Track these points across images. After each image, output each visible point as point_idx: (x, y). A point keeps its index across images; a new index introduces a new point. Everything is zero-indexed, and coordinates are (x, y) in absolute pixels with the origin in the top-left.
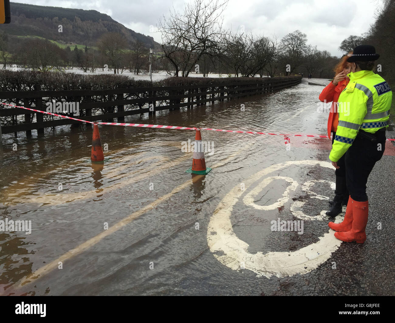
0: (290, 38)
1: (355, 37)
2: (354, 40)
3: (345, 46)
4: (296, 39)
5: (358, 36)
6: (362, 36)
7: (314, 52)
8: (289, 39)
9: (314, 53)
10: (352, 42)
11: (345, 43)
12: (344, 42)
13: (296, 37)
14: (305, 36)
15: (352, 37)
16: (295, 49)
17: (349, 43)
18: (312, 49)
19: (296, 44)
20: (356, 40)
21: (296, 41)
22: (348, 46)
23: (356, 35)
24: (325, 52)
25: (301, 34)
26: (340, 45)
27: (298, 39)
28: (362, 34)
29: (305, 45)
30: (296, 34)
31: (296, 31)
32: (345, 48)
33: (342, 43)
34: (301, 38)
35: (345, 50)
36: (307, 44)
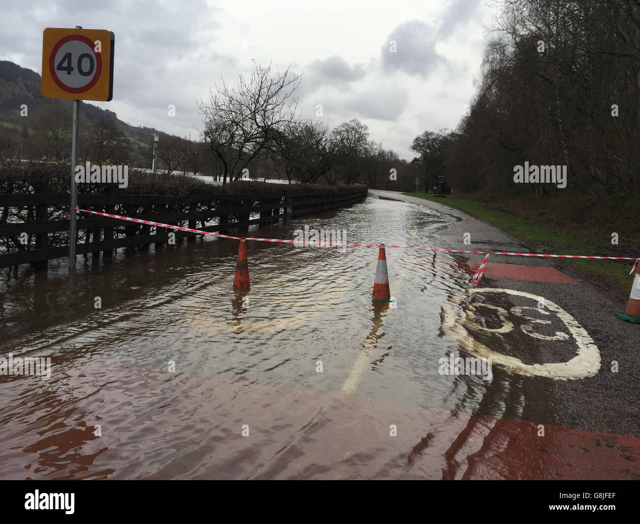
0: (344, 129)
1: (432, 134)
2: (431, 137)
3: (418, 145)
4: (353, 132)
5: (435, 133)
6: (441, 134)
7: (377, 151)
8: (344, 131)
9: (377, 153)
10: (428, 140)
11: (418, 142)
12: (417, 139)
13: (353, 129)
14: (366, 128)
15: (427, 134)
16: (352, 145)
17: (424, 141)
18: (375, 147)
19: (354, 138)
20: (433, 138)
21: (354, 135)
22: (422, 145)
23: (433, 132)
24: (391, 153)
25: (361, 125)
26: (412, 144)
27: (357, 132)
28: (441, 131)
29: (365, 140)
30: (353, 124)
31: (354, 120)
32: (418, 148)
33: (414, 142)
34: (360, 130)
35: (418, 151)
36: (369, 139)
